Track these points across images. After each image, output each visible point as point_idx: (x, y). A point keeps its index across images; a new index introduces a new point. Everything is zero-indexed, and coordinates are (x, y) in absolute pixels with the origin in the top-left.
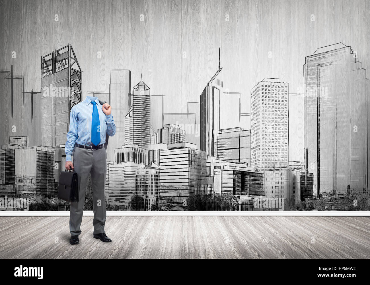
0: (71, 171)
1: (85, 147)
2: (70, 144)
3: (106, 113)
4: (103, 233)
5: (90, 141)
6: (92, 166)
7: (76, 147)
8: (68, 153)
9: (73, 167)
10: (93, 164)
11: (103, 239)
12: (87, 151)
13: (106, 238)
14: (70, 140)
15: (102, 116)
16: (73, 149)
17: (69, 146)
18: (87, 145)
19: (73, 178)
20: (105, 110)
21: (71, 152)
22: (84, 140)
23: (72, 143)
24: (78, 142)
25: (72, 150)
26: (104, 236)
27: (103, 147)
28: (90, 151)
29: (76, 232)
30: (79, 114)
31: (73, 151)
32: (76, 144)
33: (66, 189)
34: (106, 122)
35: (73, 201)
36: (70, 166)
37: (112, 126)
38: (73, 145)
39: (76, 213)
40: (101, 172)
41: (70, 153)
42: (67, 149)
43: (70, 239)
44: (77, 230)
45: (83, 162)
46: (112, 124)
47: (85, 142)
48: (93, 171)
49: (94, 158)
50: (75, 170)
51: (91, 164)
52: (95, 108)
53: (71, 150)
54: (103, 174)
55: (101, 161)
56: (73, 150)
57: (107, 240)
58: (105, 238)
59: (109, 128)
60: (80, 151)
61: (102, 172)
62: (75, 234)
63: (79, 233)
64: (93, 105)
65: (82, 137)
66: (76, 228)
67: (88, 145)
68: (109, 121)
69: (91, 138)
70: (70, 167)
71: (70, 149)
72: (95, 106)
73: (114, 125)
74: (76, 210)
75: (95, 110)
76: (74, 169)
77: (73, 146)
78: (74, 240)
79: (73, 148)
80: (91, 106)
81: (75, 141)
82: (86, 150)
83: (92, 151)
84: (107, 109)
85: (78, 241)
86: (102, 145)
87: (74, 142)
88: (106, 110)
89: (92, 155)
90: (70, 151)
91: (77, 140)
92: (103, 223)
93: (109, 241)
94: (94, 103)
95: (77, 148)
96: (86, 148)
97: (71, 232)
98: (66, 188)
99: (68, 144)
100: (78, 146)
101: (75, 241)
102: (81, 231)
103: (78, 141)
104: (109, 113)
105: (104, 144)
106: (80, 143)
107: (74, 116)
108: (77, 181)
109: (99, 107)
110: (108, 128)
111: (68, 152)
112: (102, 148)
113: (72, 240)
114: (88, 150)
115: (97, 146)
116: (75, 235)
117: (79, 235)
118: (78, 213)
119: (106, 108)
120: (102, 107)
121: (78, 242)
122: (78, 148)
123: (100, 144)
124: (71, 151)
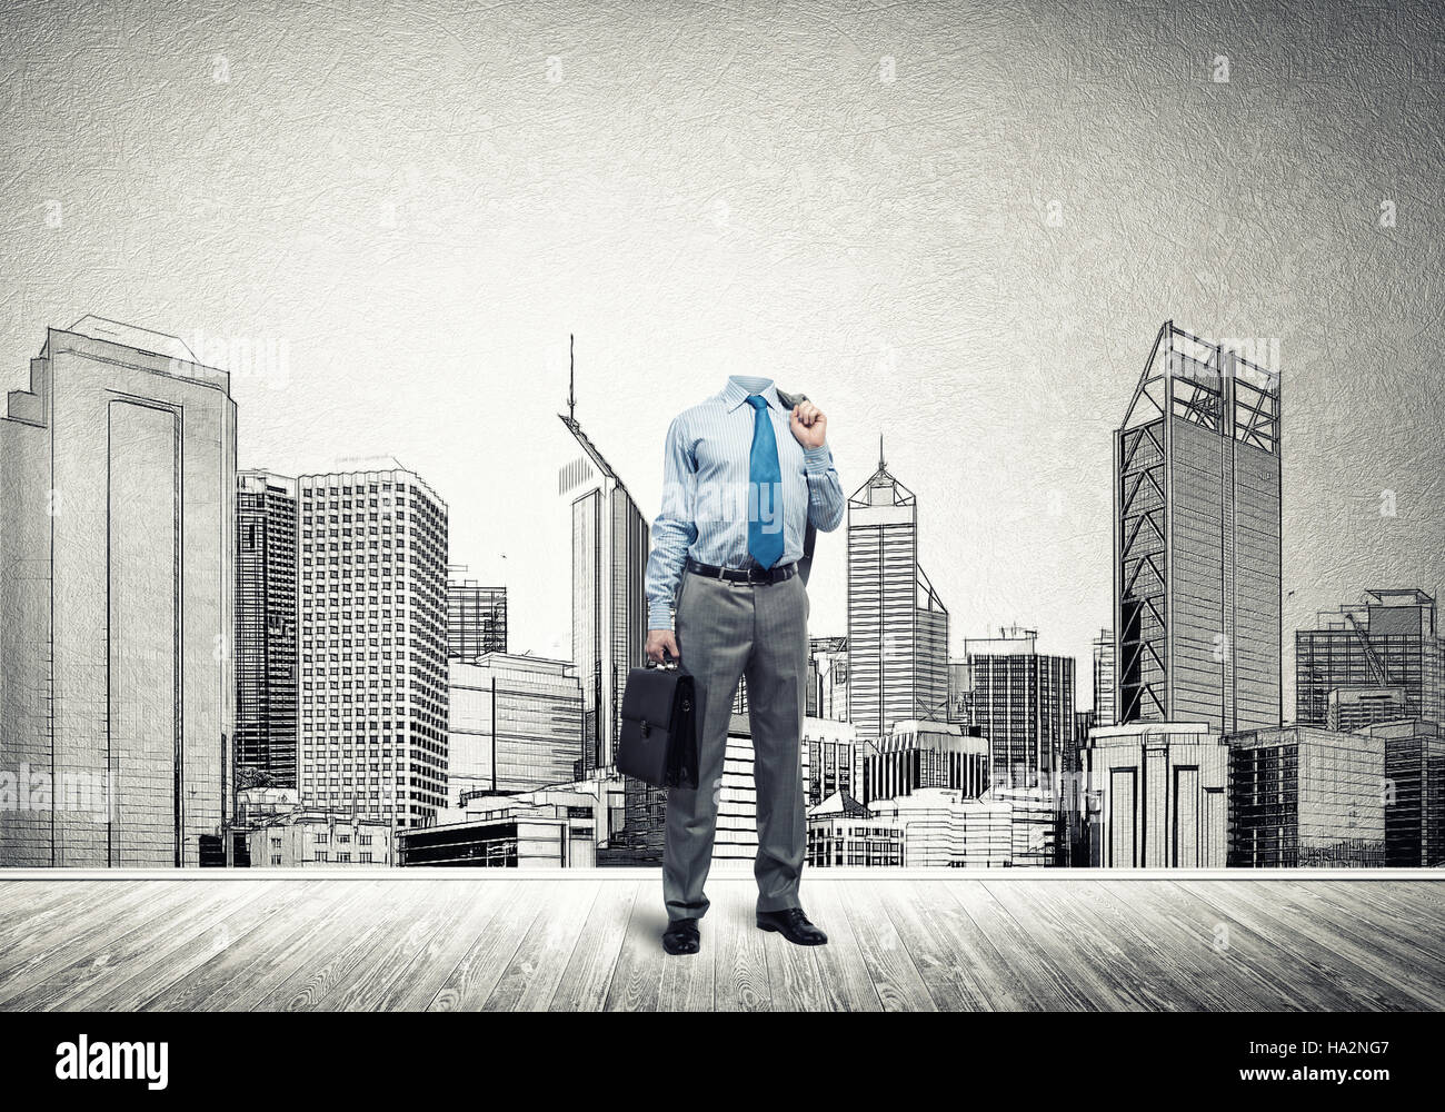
0: (671, 666)
1: (722, 572)
2: (667, 561)
3: (807, 442)
4: (794, 910)
5: (743, 550)
6: (752, 648)
7: (690, 574)
8: (658, 599)
9: (675, 653)
10: (755, 640)
11: (794, 933)
12: (732, 589)
13: (806, 928)
14: (667, 546)
15: (789, 453)
16: (676, 580)
17: (659, 569)
18: (730, 566)
19: (676, 693)
20: (800, 429)
21: (668, 593)
22: (721, 548)
23: (675, 556)
24: (697, 554)
25: (672, 585)
26: (798, 919)
27: (794, 573)
28: (744, 590)
29: (689, 906)
30: (700, 445)
31: (678, 588)
32: (689, 564)
33: (648, 737)
34: (806, 474)
35: (677, 786)
36: (665, 647)
37: (830, 492)
38: (677, 567)
39: (690, 830)
40: (785, 672)
41: (667, 597)
42: (655, 582)
43: (664, 932)
44: (692, 895)
45: (718, 632)
46: (828, 487)
47: (725, 552)
48: (753, 667)
49: (758, 618)
50: (684, 662)
51: (745, 641)
52: (763, 423)
53: (668, 586)
54: (794, 678)
55: (788, 630)
56: (677, 586)
57: (811, 938)
58: (802, 930)
59: (818, 500)
60: (703, 590)
61: (791, 672)
62: (684, 913)
63: (699, 911)
64: (754, 411)
65: (710, 534)
66: (688, 889)
67: (734, 567)
68: (816, 473)
69: (746, 537)
70: (667, 652)
71: (664, 581)
72: (762, 413)
73: (835, 486)
74: (689, 819)
75: (762, 426)
76: (679, 659)
77: (678, 571)
78: (681, 935)
79: (675, 575)
80: (749, 412)
81: (687, 549)
82: (725, 584)
83: (751, 591)
84: (808, 426)
85: (698, 939)
86: (789, 566)
87: (680, 555)
88: (806, 429)
89: (751, 606)
90: (666, 588)
91: (691, 548)
92: (793, 871)
93: (818, 939)
94: (760, 404)
95: (693, 579)
96: (729, 576)
97: (669, 904)
98: (648, 733)
99: (657, 562)
100: (698, 570)
101: (684, 941)
102: (708, 903)
103: (698, 548)
104: (817, 442)
105: (799, 562)
106: (704, 556)
107: (679, 451)
108: (693, 707)
109: (779, 417)
110: (814, 499)
111: (656, 592)
112: (789, 577)
113: (671, 936)
114: (736, 583)
115: (771, 569)
116: (686, 917)
117: (702, 915)
118: (698, 831)
119: (806, 422)
120: (790, 417)
121: (694, 942)
122: (696, 576)
123: (784, 561)
124: (669, 588)
